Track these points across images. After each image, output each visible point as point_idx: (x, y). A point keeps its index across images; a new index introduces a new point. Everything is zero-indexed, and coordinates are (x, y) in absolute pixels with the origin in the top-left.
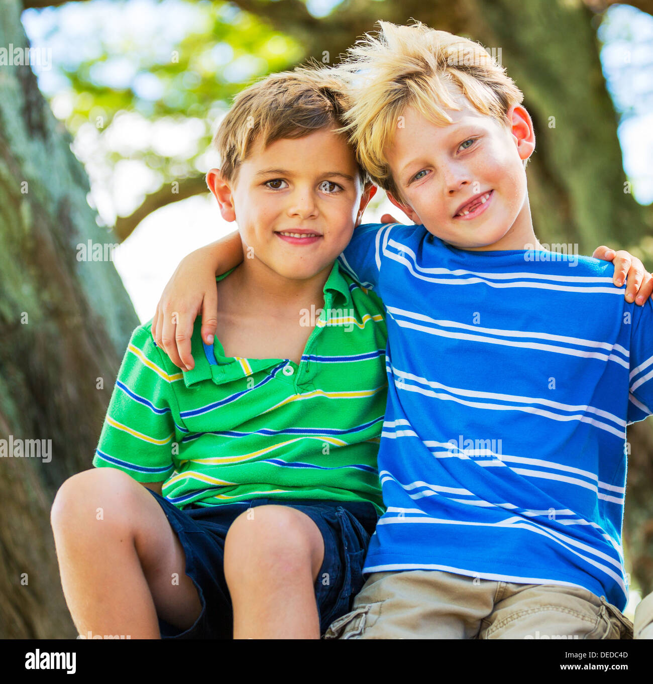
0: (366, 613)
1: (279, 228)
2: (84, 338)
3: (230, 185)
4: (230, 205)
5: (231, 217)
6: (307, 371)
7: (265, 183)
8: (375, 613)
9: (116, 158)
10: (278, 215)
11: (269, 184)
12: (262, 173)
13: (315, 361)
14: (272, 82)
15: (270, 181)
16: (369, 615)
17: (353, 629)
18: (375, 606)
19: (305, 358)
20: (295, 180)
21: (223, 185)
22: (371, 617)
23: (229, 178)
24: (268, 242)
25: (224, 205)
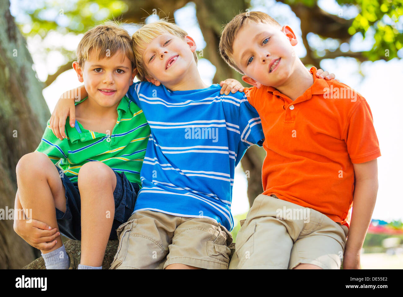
0: (133, 222)
1: (100, 88)
2: (29, 123)
3: (81, 69)
4: (81, 76)
5: (82, 80)
6: (115, 141)
7: (94, 70)
8: (136, 222)
9: (48, 50)
10: (99, 83)
11: (96, 70)
12: (93, 66)
13: (117, 137)
14: (98, 28)
15: (96, 69)
16: (134, 223)
17: (128, 229)
18: (136, 220)
19: (113, 136)
20: (106, 69)
21: (79, 68)
22: (135, 224)
23: (81, 66)
24: (95, 93)
25: (79, 75)
